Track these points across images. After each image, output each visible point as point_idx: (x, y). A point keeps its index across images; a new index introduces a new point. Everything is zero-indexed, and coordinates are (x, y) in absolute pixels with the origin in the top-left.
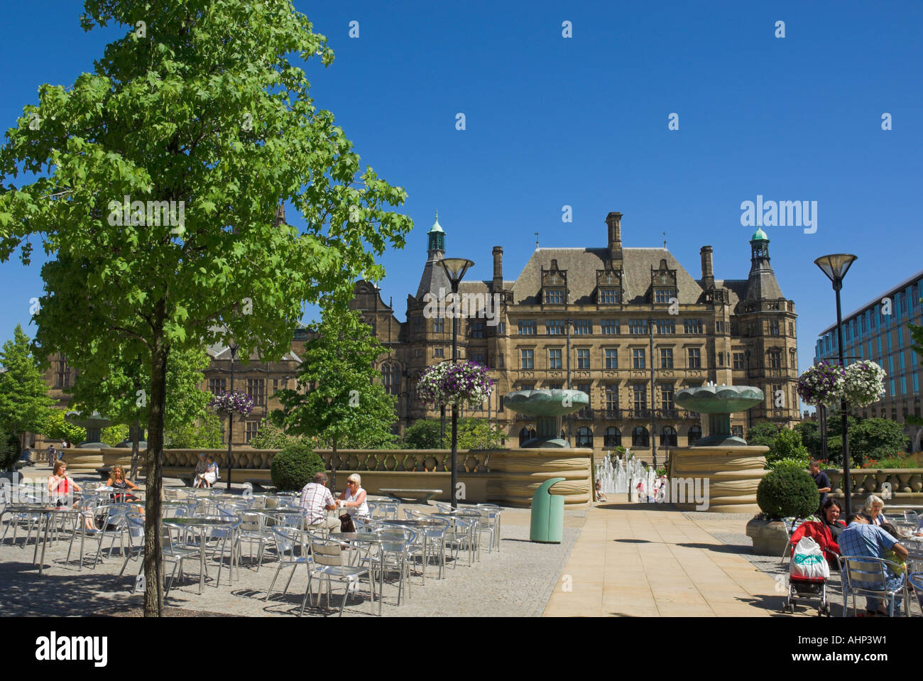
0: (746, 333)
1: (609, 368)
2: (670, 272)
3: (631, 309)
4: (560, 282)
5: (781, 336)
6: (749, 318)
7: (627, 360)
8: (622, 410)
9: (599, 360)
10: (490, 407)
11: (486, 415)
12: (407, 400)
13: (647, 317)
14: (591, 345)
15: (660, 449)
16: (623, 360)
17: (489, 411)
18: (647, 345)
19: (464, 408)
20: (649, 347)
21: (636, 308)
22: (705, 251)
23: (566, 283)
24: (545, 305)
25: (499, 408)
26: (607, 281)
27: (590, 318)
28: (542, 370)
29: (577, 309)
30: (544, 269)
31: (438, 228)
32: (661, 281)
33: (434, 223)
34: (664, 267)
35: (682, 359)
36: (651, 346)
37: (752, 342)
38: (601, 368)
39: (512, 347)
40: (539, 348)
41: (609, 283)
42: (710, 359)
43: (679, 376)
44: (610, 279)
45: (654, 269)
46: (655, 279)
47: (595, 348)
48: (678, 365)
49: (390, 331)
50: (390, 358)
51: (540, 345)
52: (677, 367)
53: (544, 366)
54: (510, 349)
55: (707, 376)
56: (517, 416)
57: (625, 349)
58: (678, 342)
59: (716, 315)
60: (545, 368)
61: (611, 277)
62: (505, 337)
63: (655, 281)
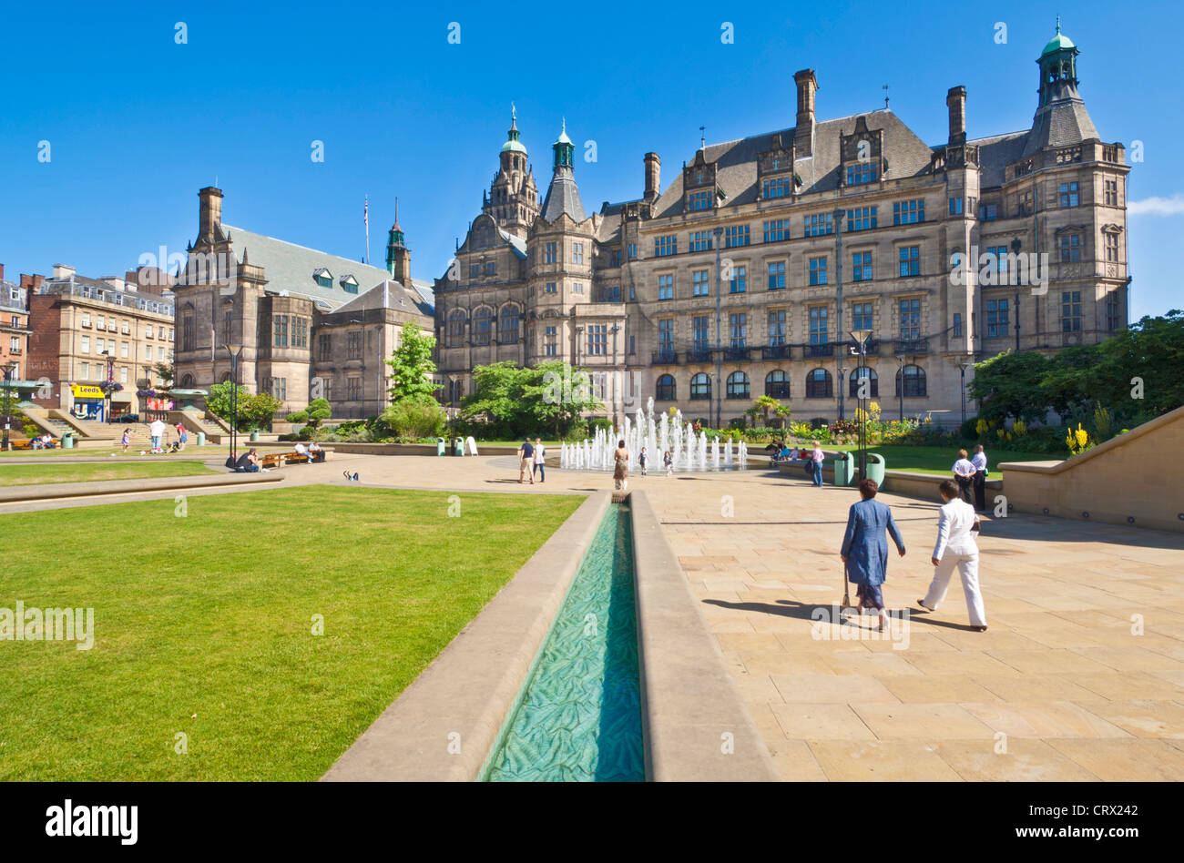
0: (1016, 212)
1: (772, 288)
2: (872, 133)
3: (805, 200)
4: (707, 179)
5: (1086, 205)
6: (1020, 187)
7: (800, 275)
8: (790, 346)
9: (759, 279)
10: (615, 351)
11: (610, 360)
12: (525, 348)
13: (831, 209)
14: (749, 259)
15: (849, 398)
16: (794, 275)
17: (614, 355)
18: (831, 249)
19: (583, 353)
20: (834, 254)
21: (816, 198)
22: (955, 95)
23: (715, 180)
24: (686, 213)
25: (629, 351)
26: (772, 167)
27: (747, 222)
28: (683, 299)
29: (729, 212)
30: (687, 166)
31: (564, 139)
32: (856, 151)
33: (560, 134)
34: (862, 129)
35: (888, 265)
36: (837, 250)
37: (1026, 224)
38: (762, 289)
39: (646, 273)
40: (680, 271)
41: (776, 169)
42: (938, 260)
43: (884, 291)
44: (776, 163)
45: (845, 135)
46: (847, 150)
47: (754, 263)
48: (881, 274)
49: (510, 269)
50: (510, 299)
51: (681, 267)
52: (879, 278)
53: (685, 293)
54: (644, 276)
55: (932, 287)
56: (653, 359)
57: (798, 260)
58: (882, 239)
59: (950, 188)
60: (687, 296)
61: (778, 159)
62: (637, 260)
63: (846, 153)
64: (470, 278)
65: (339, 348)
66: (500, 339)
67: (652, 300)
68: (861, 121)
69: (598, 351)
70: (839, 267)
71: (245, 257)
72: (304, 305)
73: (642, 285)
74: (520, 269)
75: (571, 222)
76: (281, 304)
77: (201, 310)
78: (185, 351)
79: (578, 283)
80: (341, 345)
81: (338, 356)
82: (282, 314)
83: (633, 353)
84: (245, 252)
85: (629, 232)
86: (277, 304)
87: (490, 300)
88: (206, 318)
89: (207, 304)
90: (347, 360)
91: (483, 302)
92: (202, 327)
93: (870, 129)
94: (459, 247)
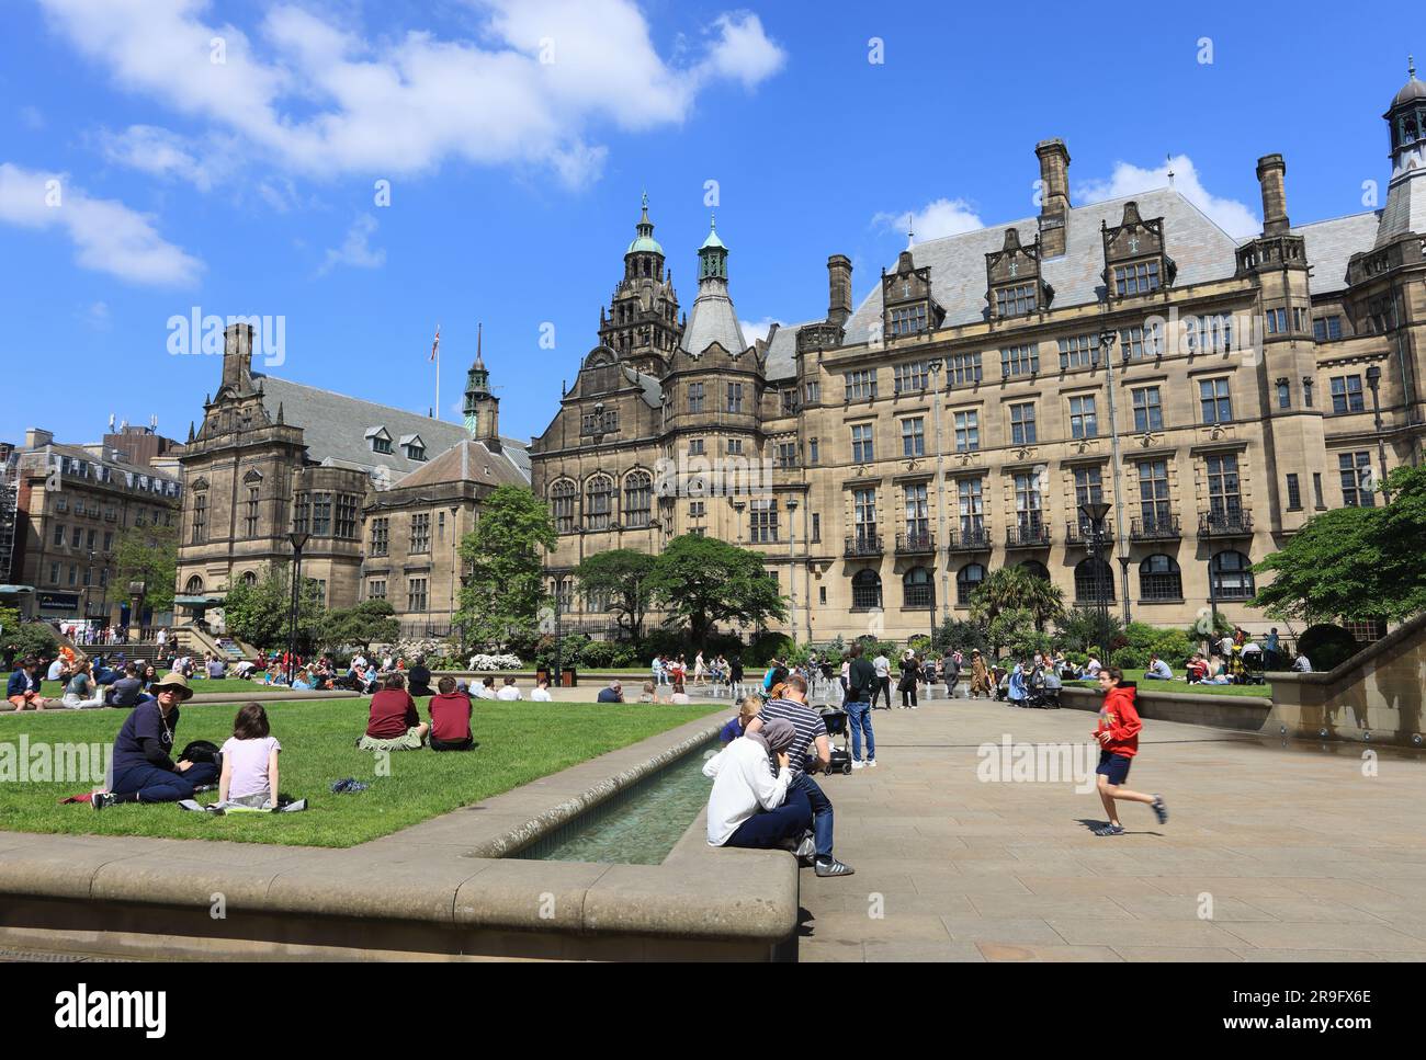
1: (1018, 443)
2: (1148, 224)
3: (1058, 317)
4: (917, 291)
7: (1056, 422)
8: (1050, 527)
10: (789, 536)
13: (1097, 328)
14: (981, 402)
15: (1139, 604)
16: (1047, 422)
17: (789, 541)
18: (1100, 386)
19: (744, 540)
20: (1104, 390)
21: (1072, 314)
22: (1267, 167)
23: (929, 291)
24: (889, 339)
25: (811, 537)
26: (1008, 272)
27: (976, 349)
28: (888, 461)
29: (951, 336)
30: (887, 274)
31: (713, 241)
32: (1129, 248)
33: (708, 235)
35: (1186, 407)
36: (1109, 387)
37: (1385, 344)
38: (1003, 444)
39: (833, 424)
40: (883, 420)
41: (1014, 274)
42: (1258, 399)
43: (1181, 444)
44: (1014, 266)
45: (1108, 227)
46: (1114, 247)
47: (990, 407)
48: (1176, 420)
49: (638, 422)
50: (637, 465)
51: (883, 414)
52: (1172, 425)
53: (891, 451)
54: (831, 427)
55: (1251, 437)
56: (847, 549)
57: (1052, 401)
58: (1172, 369)
59: (1265, 296)
60: (894, 456)
61: (1016, 262)
62: (820, 406)
63: (1112, 251)
64: (581, 436)
65: (399, 537)
66: (623, 522)
67: (845, 461)
68: (1131, 206)
69: (764, 537)
70: (1111, 410)
71: (281, 415)
72: (354, 478)
73: (826, 440)
74: (653, 422)
75: (724, 355)
76: (324, 478)
77: (219, 487)
78: (193, 544)
79: (735, 439)
80: (402, 532)
81: (396, 549)
82: (325, 491)
83: (817, 540)
84: (281, 409)
85: (807, 367)
86: (319, 477)
87: (608, 466)
88: (223, 499)
89: (226, 480)
90: (409, 554)
91: (599, 469)
92: (218, 510)
93: (1144, 219)
94: (567, 392)
